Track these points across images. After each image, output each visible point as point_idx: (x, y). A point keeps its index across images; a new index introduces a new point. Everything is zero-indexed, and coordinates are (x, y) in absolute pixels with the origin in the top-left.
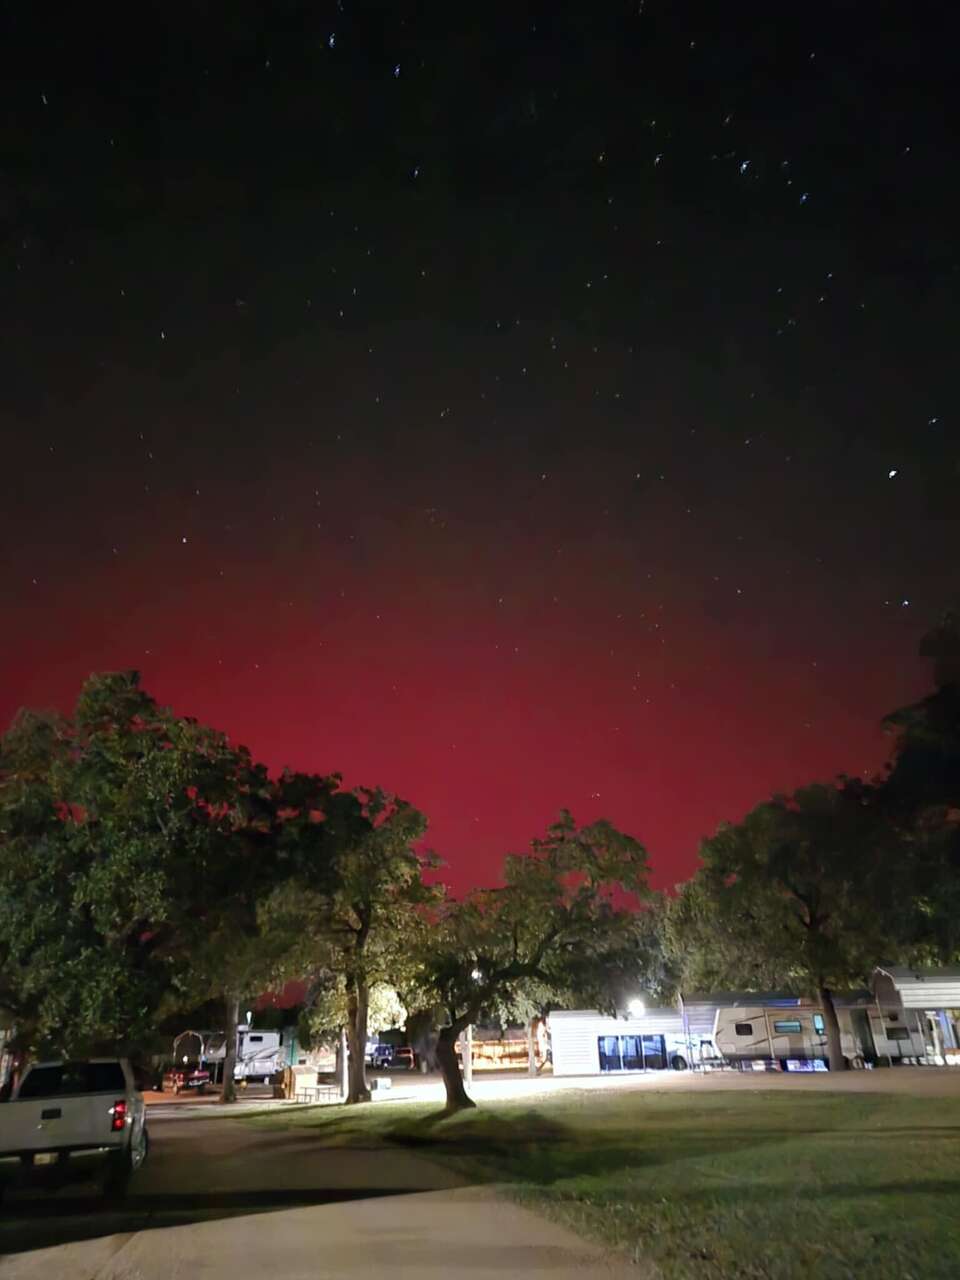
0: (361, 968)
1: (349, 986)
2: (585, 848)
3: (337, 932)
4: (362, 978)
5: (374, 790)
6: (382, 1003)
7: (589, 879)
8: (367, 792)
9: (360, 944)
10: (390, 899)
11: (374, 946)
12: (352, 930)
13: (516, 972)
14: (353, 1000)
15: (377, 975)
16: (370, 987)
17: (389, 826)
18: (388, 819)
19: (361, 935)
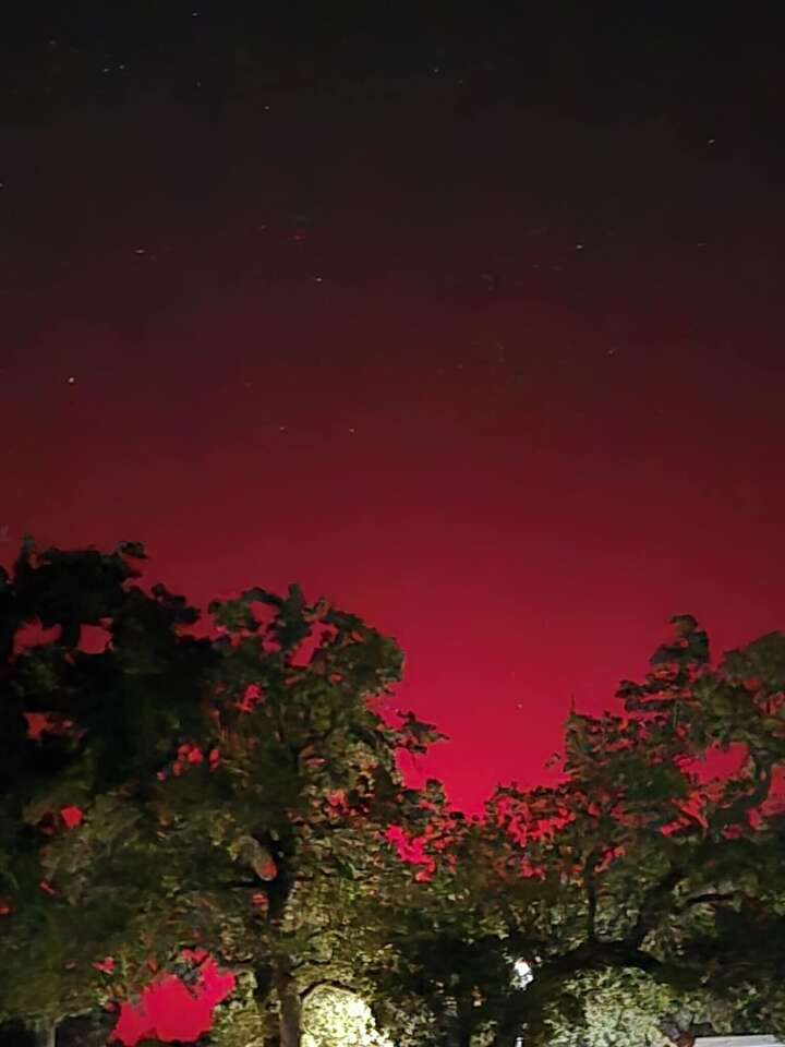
0: (283, 959)
1: (260, 993)
2: (739, 695)
3: (226, 887)
4: (286, 977)
5: (285, 597)
6: (336, 1025)
7: (752, 764)
8: (272, 600)
9: (277, 909)
10: (335, 816)
11: (303, 913)
12: (257, 883)
13: (598, 955)
14: (270, 1020)
15: (316, 970)
16: (303, 995)
17: (320, 668)
18: (318, 654)
19: (277, 891)
